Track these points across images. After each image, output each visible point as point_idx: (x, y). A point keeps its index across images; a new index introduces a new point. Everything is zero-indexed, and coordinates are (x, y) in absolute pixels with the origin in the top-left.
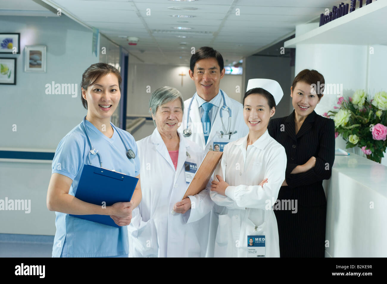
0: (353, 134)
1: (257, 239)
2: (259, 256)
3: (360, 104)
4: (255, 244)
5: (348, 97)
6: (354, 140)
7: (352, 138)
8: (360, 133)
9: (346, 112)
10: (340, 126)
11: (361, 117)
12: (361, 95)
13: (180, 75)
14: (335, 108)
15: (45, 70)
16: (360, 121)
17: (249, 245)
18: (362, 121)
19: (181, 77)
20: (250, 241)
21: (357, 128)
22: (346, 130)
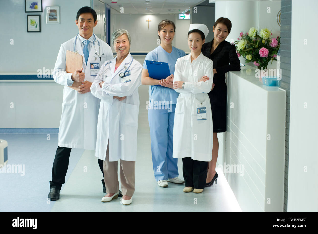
0: (249, 54)
1: (202, 110)
2: (203, 118)
3: (253, 36)
4: (201, 112)
5: (246, 32)
6: (249, 58)
7: (248, 57)
8: (253, 54)
9: (244, 41)
10: (241, 50)
11: (254, 44)
12: (253, 31)
13: (147, 21)
14: (239, 39)
15: (59, 22)
16: (253, 47)
17: (198, 113)
18: (254, 47)
19: (148, 22)
20: (198, 111)
21: (251, 50)
22: (244, 52)
